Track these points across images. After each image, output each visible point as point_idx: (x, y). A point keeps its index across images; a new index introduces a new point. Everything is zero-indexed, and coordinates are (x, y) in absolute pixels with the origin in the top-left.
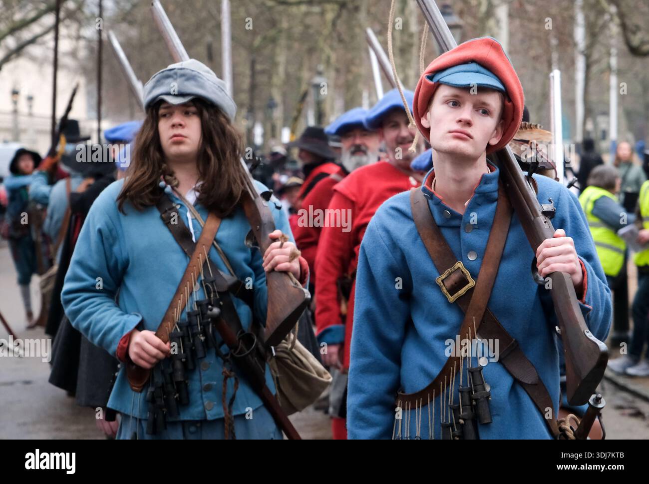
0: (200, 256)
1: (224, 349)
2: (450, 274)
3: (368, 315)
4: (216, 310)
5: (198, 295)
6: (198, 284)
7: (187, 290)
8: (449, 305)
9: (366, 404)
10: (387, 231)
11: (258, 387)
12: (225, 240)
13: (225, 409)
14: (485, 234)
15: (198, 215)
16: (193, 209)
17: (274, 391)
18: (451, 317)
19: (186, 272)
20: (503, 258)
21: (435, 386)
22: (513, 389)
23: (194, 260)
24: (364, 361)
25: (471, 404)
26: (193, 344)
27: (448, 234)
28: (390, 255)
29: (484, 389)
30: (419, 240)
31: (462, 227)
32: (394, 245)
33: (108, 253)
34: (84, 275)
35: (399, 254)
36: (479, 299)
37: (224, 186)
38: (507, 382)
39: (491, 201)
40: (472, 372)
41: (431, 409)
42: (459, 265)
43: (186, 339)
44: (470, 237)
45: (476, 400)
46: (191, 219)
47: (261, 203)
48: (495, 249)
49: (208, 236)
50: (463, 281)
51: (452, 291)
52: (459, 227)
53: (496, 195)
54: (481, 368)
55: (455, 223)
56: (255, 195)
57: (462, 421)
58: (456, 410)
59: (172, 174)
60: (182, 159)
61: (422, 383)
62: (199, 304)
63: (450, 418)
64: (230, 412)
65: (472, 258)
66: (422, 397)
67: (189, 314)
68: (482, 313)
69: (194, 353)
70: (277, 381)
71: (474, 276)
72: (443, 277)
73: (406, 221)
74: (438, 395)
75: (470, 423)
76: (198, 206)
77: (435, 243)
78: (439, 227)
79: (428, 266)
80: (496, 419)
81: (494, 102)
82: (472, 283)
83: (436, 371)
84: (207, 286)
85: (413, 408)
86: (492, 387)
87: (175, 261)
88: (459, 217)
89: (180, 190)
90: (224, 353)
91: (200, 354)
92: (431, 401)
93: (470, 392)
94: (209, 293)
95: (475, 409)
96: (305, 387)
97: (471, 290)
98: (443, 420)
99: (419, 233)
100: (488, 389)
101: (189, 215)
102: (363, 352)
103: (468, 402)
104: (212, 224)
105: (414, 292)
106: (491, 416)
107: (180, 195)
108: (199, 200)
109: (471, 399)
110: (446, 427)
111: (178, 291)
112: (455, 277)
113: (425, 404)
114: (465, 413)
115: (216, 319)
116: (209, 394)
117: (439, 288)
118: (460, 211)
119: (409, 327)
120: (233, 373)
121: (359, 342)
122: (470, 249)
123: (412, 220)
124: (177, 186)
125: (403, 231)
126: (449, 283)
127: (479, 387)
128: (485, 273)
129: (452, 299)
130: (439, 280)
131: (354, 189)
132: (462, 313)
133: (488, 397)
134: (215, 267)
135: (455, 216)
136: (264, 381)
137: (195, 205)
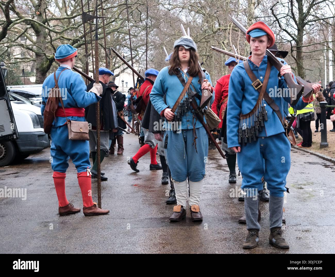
0: (187, 86)
1: (193, 111)
2: (256, 82)
3: (233, 95)
4: (191, 100)
5: (186, 96)
6: (186, 94)
7: (183, 95)
8: (255, 90)
9: (232, 118)
10: (238, 72)
11: (202, 122)
12: (194, 82)
13: (193, 126)
14: (264, 71)
15: (187, 76)
16: (186, 74)
17: (206, 123)
18: (256, 94)
19: (183, 90)
20: (269, 78)
21: (252, 112)
22: (273, 112)
23: (186, 87)
24: (232, 106)
25: (262, 116)
26: (184, 109)
27: (255, 72)
28: (239, 78)
29: (265, 112)
30: (247, 74)
31: (259, 70)
32: (240, 76)
33: (163, 85)
34: (155, 91)
35: (241, 78)
36: (263, 89)
37: (195, 70)
38: (271, 110)
39: (265, 63)
40: (262, 107)
41: (251, 118)
42: (258, 80)
43: (182, 107)
44: (261, 72)
45: (264, 115)
46: (185, 76)
47: (202, 72)
48: (267, 76)
49: (190, 81)
50: (259, 84)
51: (256, 87)
52: (258, 70)
53: (267, 62)
54: (265, 106)
55: (257, 69)
56: (201, 71)
57: (260, 120)
58: (258, 117)
59: (180, 65)
60: (185, 62)
61: (248, 111)
62: (186, 98)
63: (257, 119)
64: (195, 127)
65: (261, 78)
66: (249, 115)
67: (183, 101)
68: (264, 92)
69: (184, 111)
70: (207, 120)
71: (262, 83)
72: (254, 83)
73: (243, 69)
74: (253, 114)
75: (262, 121)
76: (187, 73)
77: (251, 75)
78: (252, 70)
79: (249, 81)
80: (269, 120)
81: (265, 39)
82: (262, 84)
83: (252, 108)
84: (188, 94)
85: (246, 118)
86: (267, 112)
87: (180, 87)
88: (258, 67)
89: (182, 69)
90: (193, 112)
91: (185, 112)
92: (251, 115)
93: (262, 113)
94: (189, 96)
95: (263, 117)
96: (214, 122)
97: (261, 86)
98: (254, 120)
99: (247, 72)
100: (266, 112)
101: (184, 75)
102: (231, 104)
103: (261, 115)
104: (191, 78)
105: (245, 88)
106: (268, 119)
107: (182, 70)
108: (187, 72)
109: (262, 114)
110: (255, 122)
111: (181, 95)
112: (257, 83)
113: (250, 117)
114: (261, 118)
115: (191, 102)
116: (189, 122)
117: (252, 86)
118: (258, 66)
119: (244, 97)
120: (195, 117)
121: (230, 101)
122: (261, 76)
123: (245, 69)
124: (182, 68)
125: (242, 72)
126: (255, 85)
127: (264, 111)
128: (265, 82)
129: (256, 89)
130: (253, 84)
131: (222, 81)
132: (259, 93)
133: (267, 114)
134: (191, 90)
135: (257, 67)
136: (203, 120)
137: (186, 73)
